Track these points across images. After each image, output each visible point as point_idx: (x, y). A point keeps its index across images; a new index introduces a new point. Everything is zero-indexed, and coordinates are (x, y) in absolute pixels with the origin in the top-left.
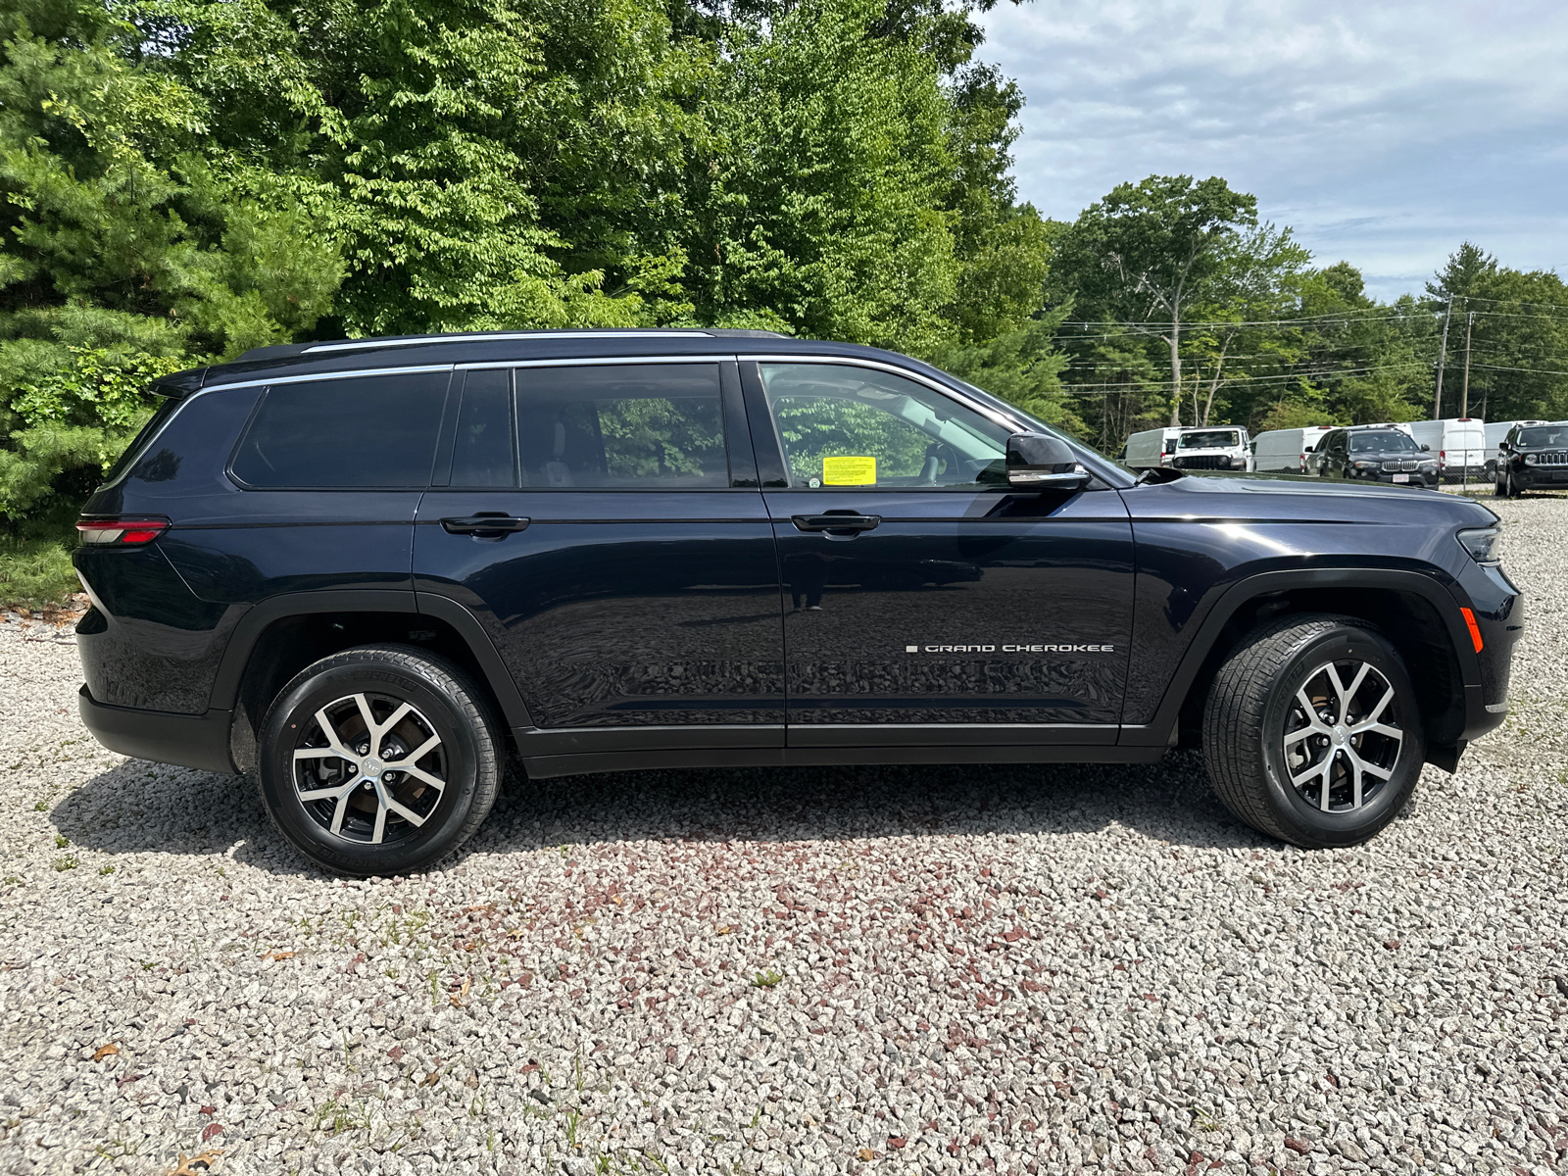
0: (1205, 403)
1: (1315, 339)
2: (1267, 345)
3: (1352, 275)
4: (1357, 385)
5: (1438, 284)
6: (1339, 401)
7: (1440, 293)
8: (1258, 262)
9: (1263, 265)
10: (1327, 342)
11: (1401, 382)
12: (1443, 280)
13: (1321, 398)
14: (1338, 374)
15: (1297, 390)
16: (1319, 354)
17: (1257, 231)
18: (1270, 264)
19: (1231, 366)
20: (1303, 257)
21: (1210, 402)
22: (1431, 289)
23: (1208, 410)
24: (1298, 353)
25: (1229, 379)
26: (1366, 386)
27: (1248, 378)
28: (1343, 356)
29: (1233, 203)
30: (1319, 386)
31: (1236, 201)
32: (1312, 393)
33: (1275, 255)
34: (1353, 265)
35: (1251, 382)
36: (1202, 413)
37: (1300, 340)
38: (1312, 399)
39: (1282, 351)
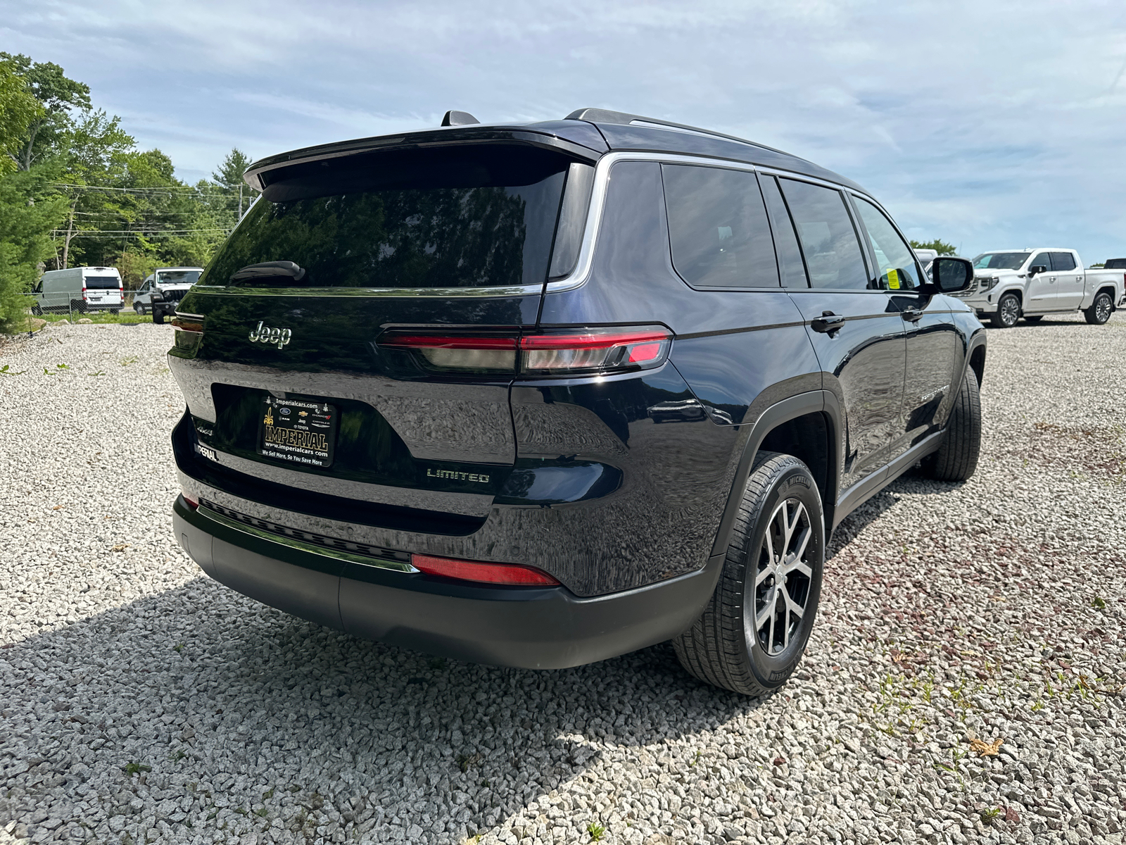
0: (64, 249)
1: (144, 205)
2: (109, 206)
3: (165, 160)
4: (179, 241)
5: (221, 175)
6: (167, 253)
7: (222, 181)
8: (93, 140)
9: (96, 142)
10: (154, 208)
11: (209, 242)
12: (224, 173)
13: (154, 250)
14: (164, 233)
15: (137, 244)
16: (149, 216)
17: (92, 113)
18: (104, 141)
19: (81, 219)
20: (129, 141)
21: (67, 248)
22: (216, 178)
23: (66, 255)
24: (133, 214)
25: (82, 230)
26: (187, 243)
27: (96, 231)
28: (165, 219)
29: (70, 88)
30: (151, 241)
31: (72, 86)
32: (147, 245)
33: (106, 135)
34: (164, 153)
35: (99, 234)
36: (62, 258)
37: (134, 205)
38: (147, 251)
39: (122, 212)
